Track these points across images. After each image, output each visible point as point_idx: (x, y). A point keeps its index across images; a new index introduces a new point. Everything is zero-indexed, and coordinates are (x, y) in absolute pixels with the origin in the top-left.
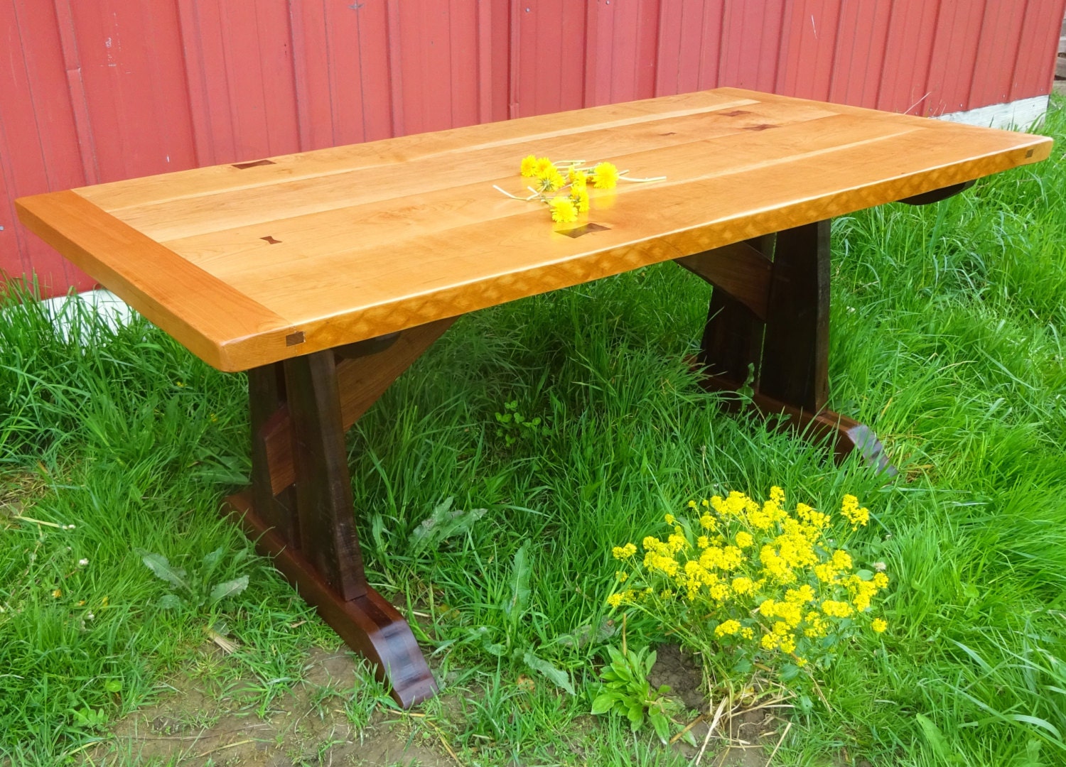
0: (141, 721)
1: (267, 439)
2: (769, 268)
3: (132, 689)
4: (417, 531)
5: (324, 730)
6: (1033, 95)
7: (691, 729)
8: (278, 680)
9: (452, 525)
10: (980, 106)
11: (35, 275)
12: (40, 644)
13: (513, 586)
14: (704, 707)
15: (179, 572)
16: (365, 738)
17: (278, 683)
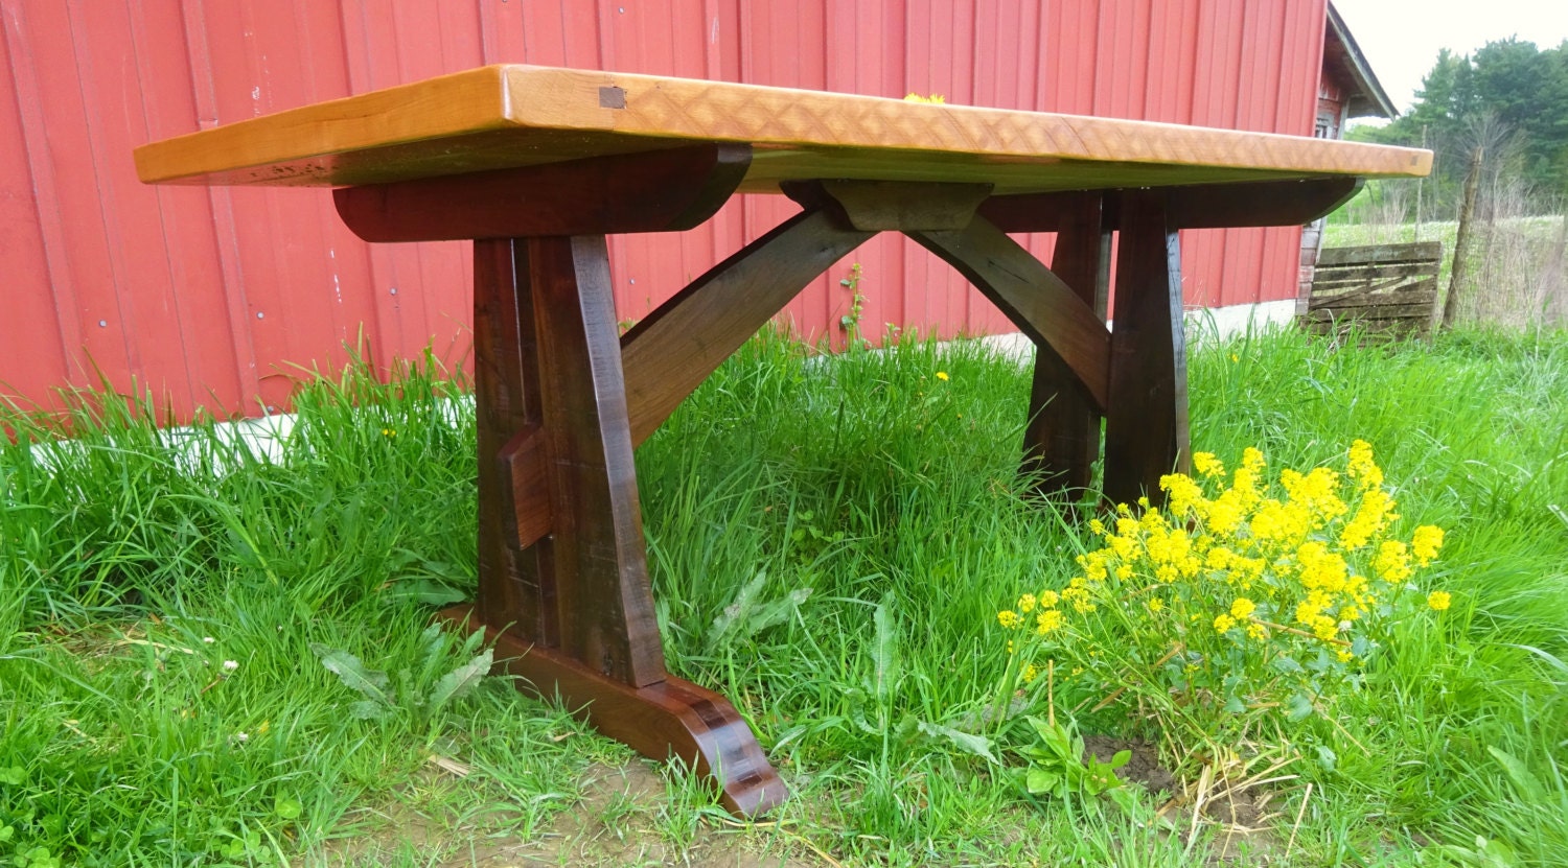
0: (332, 858)
1: (512, 458)
2: (1107, 339)
3: (316, 817)
4: (718, 622)
5: (628, 850)
6: (1281, 298)
7: (1165, 815)
8: (545, 797)
9: (766, 613)
10: (1232, 303)
11: (149, 392)
12: (164, 751)
13: (875, 656)
14: (1175, 787)
15: (377, 680)
16: (691, 861)
17: (545, 801)
